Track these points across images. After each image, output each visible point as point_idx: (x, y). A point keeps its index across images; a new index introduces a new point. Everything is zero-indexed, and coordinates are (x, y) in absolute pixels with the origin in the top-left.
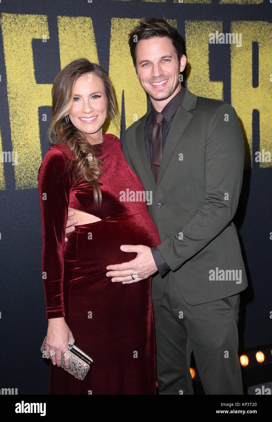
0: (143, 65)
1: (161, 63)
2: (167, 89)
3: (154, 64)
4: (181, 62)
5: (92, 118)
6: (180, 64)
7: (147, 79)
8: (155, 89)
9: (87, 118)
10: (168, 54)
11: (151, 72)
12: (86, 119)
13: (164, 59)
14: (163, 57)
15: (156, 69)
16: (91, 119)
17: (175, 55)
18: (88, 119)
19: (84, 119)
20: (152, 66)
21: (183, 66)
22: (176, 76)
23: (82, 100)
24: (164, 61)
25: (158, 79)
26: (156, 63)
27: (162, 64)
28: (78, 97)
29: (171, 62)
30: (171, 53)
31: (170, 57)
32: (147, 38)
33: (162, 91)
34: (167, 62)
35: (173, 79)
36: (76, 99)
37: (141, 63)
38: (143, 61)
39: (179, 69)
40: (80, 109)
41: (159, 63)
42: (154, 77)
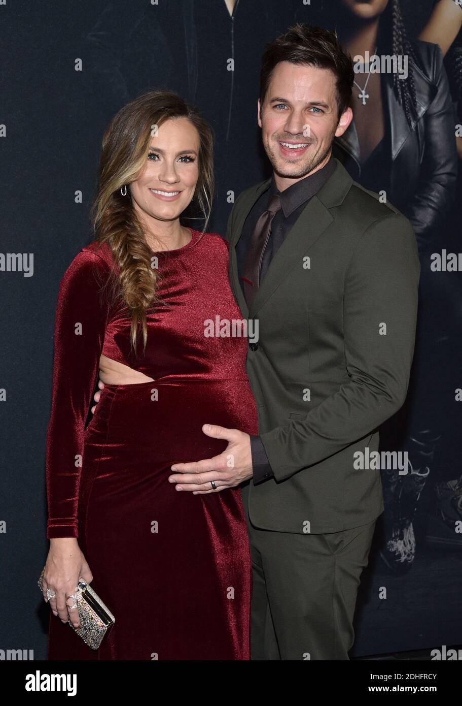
0: (276, 106)
1: (307, 112)
2: (303, 161)
3: (294, 111)
4: (341, 120)
5: (173, 194)
6: (338, 122)
7: (276, 134)
8: (283, 156)
9: (165, 191)
10: (324, 100)
11: (284, 123)
12: (163, 193)
13: (314, 107)
14: (313, 104)
15: (296, 120)
16: (170, 195)
17: (335, 106)
18: (166, 194)
19: (159, 192)
20: (289, 111)
21: (343, 127)
22: (323, 143)
23: (162, 159)
24: (312, 110)
25: (294, 139)
26: (298, 109)
27: (309, 115)
28: (157, 153)
29: (324, 116)
30: (329, 100)
31: (326, 106)
32: (297, 61)
33: (294, 162)
34: (316, 114)
35: (318, 146)
36: (152, 156)
37: (273, 101)
38: (277, 99)
39: (334, 131)
40: (158, 174)
41: (303, 112)
42: (288, 133)
